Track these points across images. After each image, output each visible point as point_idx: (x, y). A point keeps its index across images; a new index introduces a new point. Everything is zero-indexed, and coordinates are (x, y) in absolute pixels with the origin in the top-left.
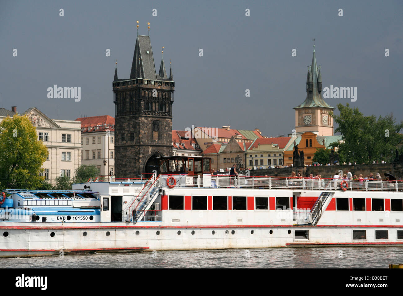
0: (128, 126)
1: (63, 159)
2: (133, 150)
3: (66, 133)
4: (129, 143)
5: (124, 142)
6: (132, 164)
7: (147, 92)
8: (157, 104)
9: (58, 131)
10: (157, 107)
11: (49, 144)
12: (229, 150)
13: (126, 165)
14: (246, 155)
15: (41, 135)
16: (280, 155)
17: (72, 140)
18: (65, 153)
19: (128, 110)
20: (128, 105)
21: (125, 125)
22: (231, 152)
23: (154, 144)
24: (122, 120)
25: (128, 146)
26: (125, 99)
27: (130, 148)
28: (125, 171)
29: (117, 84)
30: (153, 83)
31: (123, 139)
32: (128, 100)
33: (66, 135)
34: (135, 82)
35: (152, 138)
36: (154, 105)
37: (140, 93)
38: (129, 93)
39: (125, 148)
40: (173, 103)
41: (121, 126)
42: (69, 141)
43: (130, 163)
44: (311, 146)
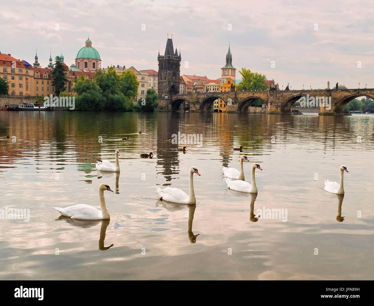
0: (164, 74)
1: (142, 86)
2: (166, 83)
3: (143, 76)
4: (164, 81)
5: (162, 80)
6: (165, 89)
7: (171, 61)
8: (175, 66)
9: (140, 76)
10: (175, 67)
12: (198, 84)
13: (162, 89)
14: (204, 86)
16: (218, 87)
17: (145, 79)
18: (143, 84)
19: (164, 68)
20: (164, 66)
21: (162, 74)
22: (198, 85)
23: (173, 81)
24: (161, 72)
25: (164, 82)
26: (163, 63)
27: (164, 83)
28: (162, 91)
29: (160, 58)
30: (173, 57)
31: (161, 79)
32: (164, 64)
34: (167, 57)
35: (173, 79)
36: (174, 66)
37: (169, 61)
38: (164, 61)
39: (162, 83)
40: (180, 65)
41: (161, 74)
43: (164, 88)
44: (230, 83)
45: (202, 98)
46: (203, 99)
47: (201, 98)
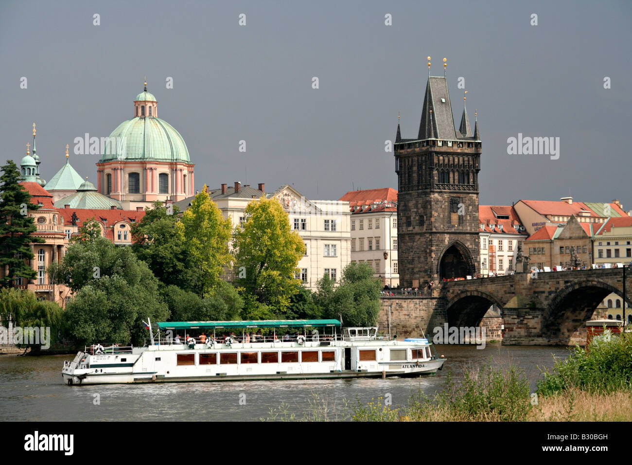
0: (416, 206)
1: (326, 254)
2: (423, 239)
3: (329, 218)
4: (417, 229)
5: (411, 228)
6: (422, 259)
7: (441, 158)
8: (456, 174)
9: (319, 216)
10: (456, 178)
11: (308, 234)
12: (567, 235)
13: (413, 260)
14: (593, 242)
15: (297, 222)
17: (338, 228)
18: (329, 245)
19: (415, 182)
20: (415, 175)
21: (411, 204)
22: (570, 238)
23: (453, 230)
24: (408, 197)
25: (417, 234)
26: (411, 168)
27: (418, 237)
28: (413, 269)
29: (400, 146)
30: (450, 144)
31: (409, 224)
32: (415, 168)
33: (330, 222)
34: (425, 144)
35: (450, 222)
36: (451, 175)
37: (431, 159)
38: (416, 159)
39: (412, 236)
40: (480, 171)
41: (405, 205)
42: (334, 229)
43: (419, 257)
45: (550, 293)
46: (553, 295)
47: (543, 292)
